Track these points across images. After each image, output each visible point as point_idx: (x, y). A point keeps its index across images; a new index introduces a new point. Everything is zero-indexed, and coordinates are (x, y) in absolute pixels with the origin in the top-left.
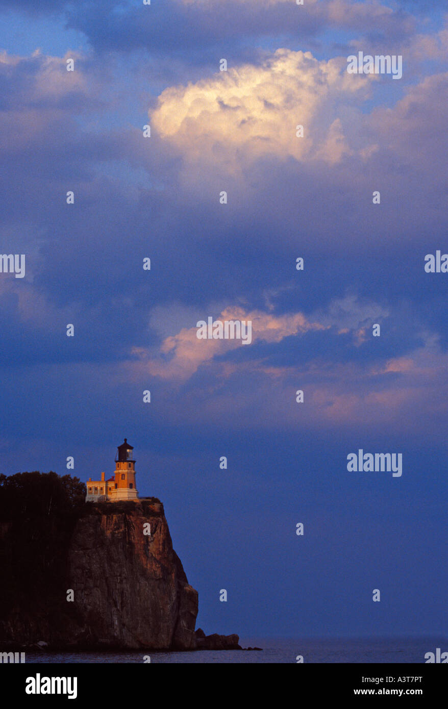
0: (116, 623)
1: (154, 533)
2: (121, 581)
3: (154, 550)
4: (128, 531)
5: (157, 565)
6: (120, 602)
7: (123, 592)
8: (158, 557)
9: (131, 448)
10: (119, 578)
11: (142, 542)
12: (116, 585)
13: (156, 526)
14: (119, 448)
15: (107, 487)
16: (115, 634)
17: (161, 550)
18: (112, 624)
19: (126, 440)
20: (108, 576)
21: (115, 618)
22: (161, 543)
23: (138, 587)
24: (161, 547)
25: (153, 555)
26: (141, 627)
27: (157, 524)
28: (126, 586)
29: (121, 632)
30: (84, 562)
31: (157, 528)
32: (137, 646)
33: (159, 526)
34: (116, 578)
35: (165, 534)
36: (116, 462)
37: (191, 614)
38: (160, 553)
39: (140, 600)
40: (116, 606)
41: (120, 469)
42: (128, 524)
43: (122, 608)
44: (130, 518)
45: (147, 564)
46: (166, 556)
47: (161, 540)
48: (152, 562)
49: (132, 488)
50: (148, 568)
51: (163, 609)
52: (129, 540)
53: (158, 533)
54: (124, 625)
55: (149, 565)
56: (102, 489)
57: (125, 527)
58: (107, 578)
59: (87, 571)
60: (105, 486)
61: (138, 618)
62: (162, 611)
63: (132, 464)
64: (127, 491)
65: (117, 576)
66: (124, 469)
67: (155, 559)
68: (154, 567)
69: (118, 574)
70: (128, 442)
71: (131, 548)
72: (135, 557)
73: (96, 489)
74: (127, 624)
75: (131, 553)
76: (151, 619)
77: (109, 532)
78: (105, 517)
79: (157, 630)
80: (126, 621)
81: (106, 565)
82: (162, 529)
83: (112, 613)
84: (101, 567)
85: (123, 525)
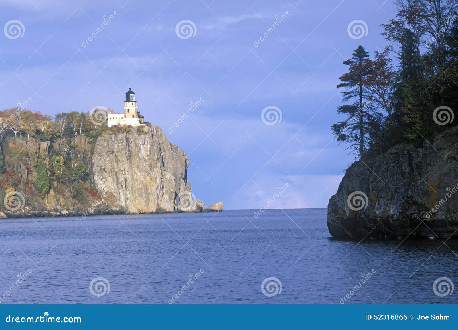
0: (123, 198)
1: (144, 144)
2: (125, 173)
3: (144, 154)
4: (128, 143)
5: (146, 163)
6: (125, 185)
7: (126, 180)
8: (147, 158)
9: (134, 93)
10: (123, 171)
11: (137, 150)
12: (122, 176)
13: (145, 140)
14: (126, 93)
16: (122, 205)
17: (148, 154)
18: (120, 199)
19: (130, 89)
20: (116, 170)
21: (122, 195)
22: (148, 150)
23: (135, 177)
24: (149, 152)
25: (144, 158)
26: (138, 199)
27: (145, 139)
28: (128, 176)
29: (126, 203)
30: (101, 163)
31: (146, 141)
32: (136, 212)
33: (147, 140)
34: (121, 171)
35: (151, 145)
36: (125, 102)
37: (171, 191)
38: (148, 156)
39: (137, 184)
40: (122, 188)
41: (127, 106)
42: (127, 139)
43: (126, 189)
44: (129, 137)
45: (140, 163)
47: (149, 148)
48: (143, 162)
49: (134, 117)
50: (141, 165)
51: (151, 189)
52: (129, 149)
53: (146, 144)
54: (128, 199)
55: (141, 164)
56: (117, 118)
58: (116, 172)
59: (103, 168)
60: (118, 116)
61: (136, 195)
62: (150, 190)
63: (134, 103)
64: (131, 119)
65: (122, 170)
66: (129, 106)
67: (145, 160)
68: (144, 164)
69: (123, 169)
70: (132, 90)
71: (130, 154)
72: (133, 159)
73: (114, 118)
74: (129, 198)
75: (130, 157)
76: (144, 195)
77: (116, 144)
78: (114, 136)
79: (148, 201)
80: (129, 196)
81: (115, 164)
82: (149, 142)
83: (120, 192)
84: (111, 165)
85: (125, 140)
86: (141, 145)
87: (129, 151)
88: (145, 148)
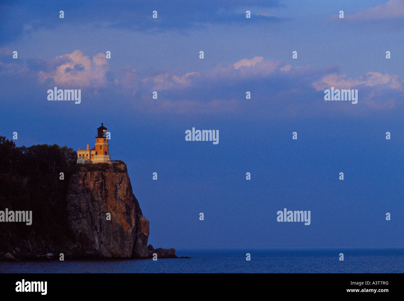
0: (97, 241)
1: (121, 183)
2: (100, 214)
3: (121, 194)
4: (104, 182)
5: (123, 204)
6: (99, 227)
7: (101, 221)
8: (123, 199)
9: (106, 129)
10: (98, 212)
11: (113, 189)
12: (97, 217)
13: (122, 179)
14: (98, 129)
16: (96, 248)
17: (125, 194)
18: (94, 242)
19: (102, 124)
20: (91, 211)
21: (96, 238)
22: (125, 189)
24: (125, 192)
25: (120, 198)
26: (113, 243)
27: (122, 177)
28: (103, 218)
29: (100, 247)
30: (76, 202)
31: (123, 180)
32: (110, 256)
33: (124, 179)
34: (96, 212)
35: (128, 184)
36: (97, 138)
38: (124, 196)
39: (112, 226)
40: (97, 230)
41: (99, 143)
42: (104, 178)
43: (100, 232)
44: (105, 174)
45: (116, 204)
46: (129, 198)
47: (125, 188)
48: (120, 202)
49: (106, 155)
50: (117, 206)
51: (127, 232)
52: (105, 188)
53: (123, 183)
54: (102, 242)
55: (117, 204)
56: (87, 155)
57: (102, 179)
58: (91, 212)
59: (78, 207)
60: (89, 153)
61: (111, 238)
62: (126, 233)
64: (103, 156)
65: (97, 211)
66: (101, 142)
67: (122, 200)
68: (121, 205)
69: (98, 210)
70: (104, 125)
71: (106, 193)
72: (109, 199)
73: (84, 155)
74: (104, 241)
75: (106, 196)
76: (119, 238)
77: (92, 182)
78: (89, 173)
79: (122, 247)
80: (103, 239)
81: (90, 204)
82: (126, 181)
83: (94, 234)
84: (87, 205)
85: (101, 178)
86: (118, 184)
87: (105, 190)
88: (122, 187)
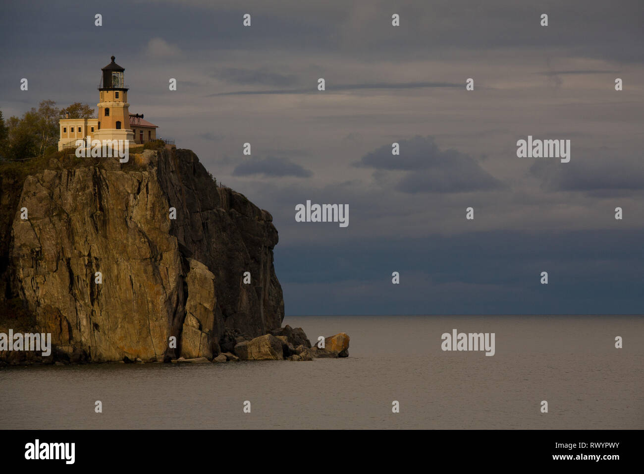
0: (84, 322)
1: (138, 194)
3: (139, 217)
4: (99, 191)
5: (143, 240)
6: (89, 293)
8: (144, 227)
10: (86, 258)
11: (120, 207)
13: (140, 184)
14: (103, 70)
15: (86, 127)
16: (83, 339)
17: (149, 217)
19: (113, 58)
20: (70, 256)
21: (82, 316)
22: (149, 207)
23: (116, 272)
24: (148, 213)
25: (137, 226)
26: (121, 327)
27: (140, 180)
28: (99, 270)
29: (93, 336)
30: (32, 237)
31: (142, 186)
32: (117, 356)
33: (145, 183)
34: (81, 259)
35: (156, 195)
36: (100, 90)
37: (206, 309)
38: (147, 222)
40: (83, 299)
41: (103, 101)
43: (93, 301)
44: (101, 173)
45: (127, 239)
46: (157, 226)
47: (149, 203)
48: (135, 235)
49: (120, 128)
50: (130, 244)
51: (153, 302)
52: (100, 204)
53: (143, 194)
55: (130, 240)
56: (80, 130)
57: (94, 186)
58: (69, 259)
59: (37, 250)
60: (83, 125)
61: (118, 315)
62: (150, 305)
63: (120, 93)
64: (111, 132)
65: (83, 256)
66: (108, 100)
67: (140, 231)
68: (137, 241)
69: (86, 254)
70: (116, 62)
71: (105, 216)
72: (110, 228)
73: (72, 130)
74: (101, 324)
75: (105, 223)
76: (136, 316)
77: (70, 193)
79: (145, 332)
80: (100, 319)
81: (66, 241)
83: (78, 308)
84: (57, 244)
85: (91, 184)
86: (132, 195)
87: (101, 209)
88: (140, 203)
